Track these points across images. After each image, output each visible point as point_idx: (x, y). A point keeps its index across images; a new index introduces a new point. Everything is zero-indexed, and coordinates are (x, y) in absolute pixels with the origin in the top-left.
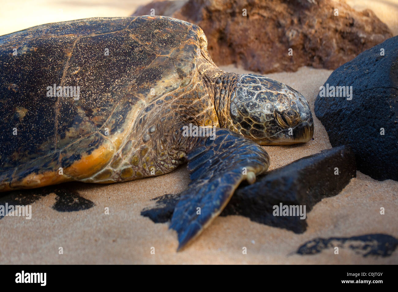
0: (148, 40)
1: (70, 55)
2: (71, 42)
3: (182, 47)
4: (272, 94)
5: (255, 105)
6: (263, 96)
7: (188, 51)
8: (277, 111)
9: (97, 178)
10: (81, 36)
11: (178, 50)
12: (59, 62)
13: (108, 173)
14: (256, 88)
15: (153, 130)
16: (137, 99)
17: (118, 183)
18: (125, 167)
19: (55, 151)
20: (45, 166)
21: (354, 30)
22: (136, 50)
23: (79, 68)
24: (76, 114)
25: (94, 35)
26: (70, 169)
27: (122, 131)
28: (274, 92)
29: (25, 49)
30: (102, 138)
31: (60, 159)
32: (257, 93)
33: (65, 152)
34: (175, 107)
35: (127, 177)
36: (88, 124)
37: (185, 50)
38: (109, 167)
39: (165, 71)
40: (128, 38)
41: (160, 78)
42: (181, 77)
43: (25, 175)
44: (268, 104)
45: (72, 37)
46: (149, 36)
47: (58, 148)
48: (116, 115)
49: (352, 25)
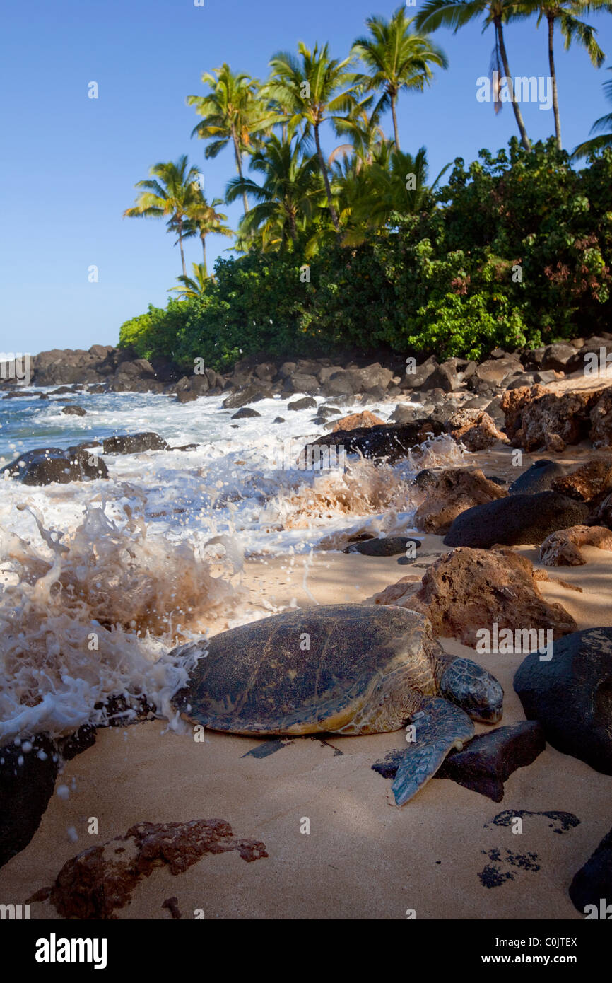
0: (387, 626)
1: (330, 633)
2: (332, 623)
3: (412, 631)
4: (470, 678)
5: (455, 683)
6: (463, 678)
7: (416, 636)
8: (469, 693)
9: (343, 731)
10: (340, 619)
11: (409, 635)
12: (322, 638)
13: (352, 727)
14: (461, 671)
15: (387, 696)
16: (376, 672)
17: (359, 735)
18: (365, 724)
19: (314, 708)
20: (306, 719)
21: (546, 619)
22: (378, 633)
23: (336, 644)
24: (331, 679)
25: (348, 619)
26: (323, 723)
27: (364, 696)
28: (473, 677)
29: (300, 625)
30: (348, 700)
31: (317, 714)
32: (460, 674)
33: (321, 709)
34: (405, 678)
35: (366, 732)
36: (339, 688)
37: (414, 634)
38: (352, 723)
39: (399, 651)
40: (373, 622)
41: (394, 656)
42: (410, 656)
43: (290, 725)
44: (465, 686)
45: (333, 619)
46: (388, 622)
47: (317, 706)
48: (360, 683)
49: (544, 615)
